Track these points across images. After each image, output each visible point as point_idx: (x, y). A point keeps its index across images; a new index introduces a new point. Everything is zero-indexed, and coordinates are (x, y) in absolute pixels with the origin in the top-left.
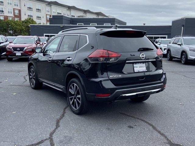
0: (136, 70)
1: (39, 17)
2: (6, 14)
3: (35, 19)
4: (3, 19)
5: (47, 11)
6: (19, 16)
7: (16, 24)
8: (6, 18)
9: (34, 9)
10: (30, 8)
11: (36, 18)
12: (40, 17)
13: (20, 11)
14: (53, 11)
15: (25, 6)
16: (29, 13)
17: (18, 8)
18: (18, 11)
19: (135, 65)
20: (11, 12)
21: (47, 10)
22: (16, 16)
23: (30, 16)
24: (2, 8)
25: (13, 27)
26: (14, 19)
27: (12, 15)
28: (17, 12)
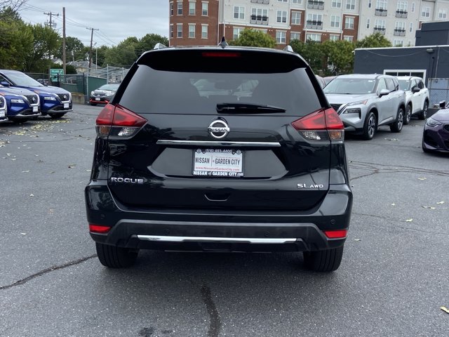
0: (200, 168)
1: (400, 31)
2: (326, 28)
3: (389, 36)
4: (319, 40)
5: (424, 13)
6: (354, 31)
7: (342, 49)
8: (325, 36)
9: (391, 13)
10: (381, 10)
11: (393, 32)
12: (404, 31)
13: (357, 19)
14: (440, 11)
15: (370, 6)
16: (378, 22)
17: (354, 12)
18: (353, 20)
19: (199, 155)
20: (338, 23)
21: (423, 11)
22: (346, 32)
23: (380, 29)
24: (320, 16)
25: (336, 56)
26: (343, 38)
27: (339, 30)
28: (350, 22)
